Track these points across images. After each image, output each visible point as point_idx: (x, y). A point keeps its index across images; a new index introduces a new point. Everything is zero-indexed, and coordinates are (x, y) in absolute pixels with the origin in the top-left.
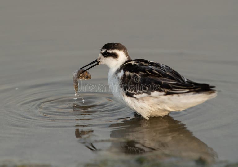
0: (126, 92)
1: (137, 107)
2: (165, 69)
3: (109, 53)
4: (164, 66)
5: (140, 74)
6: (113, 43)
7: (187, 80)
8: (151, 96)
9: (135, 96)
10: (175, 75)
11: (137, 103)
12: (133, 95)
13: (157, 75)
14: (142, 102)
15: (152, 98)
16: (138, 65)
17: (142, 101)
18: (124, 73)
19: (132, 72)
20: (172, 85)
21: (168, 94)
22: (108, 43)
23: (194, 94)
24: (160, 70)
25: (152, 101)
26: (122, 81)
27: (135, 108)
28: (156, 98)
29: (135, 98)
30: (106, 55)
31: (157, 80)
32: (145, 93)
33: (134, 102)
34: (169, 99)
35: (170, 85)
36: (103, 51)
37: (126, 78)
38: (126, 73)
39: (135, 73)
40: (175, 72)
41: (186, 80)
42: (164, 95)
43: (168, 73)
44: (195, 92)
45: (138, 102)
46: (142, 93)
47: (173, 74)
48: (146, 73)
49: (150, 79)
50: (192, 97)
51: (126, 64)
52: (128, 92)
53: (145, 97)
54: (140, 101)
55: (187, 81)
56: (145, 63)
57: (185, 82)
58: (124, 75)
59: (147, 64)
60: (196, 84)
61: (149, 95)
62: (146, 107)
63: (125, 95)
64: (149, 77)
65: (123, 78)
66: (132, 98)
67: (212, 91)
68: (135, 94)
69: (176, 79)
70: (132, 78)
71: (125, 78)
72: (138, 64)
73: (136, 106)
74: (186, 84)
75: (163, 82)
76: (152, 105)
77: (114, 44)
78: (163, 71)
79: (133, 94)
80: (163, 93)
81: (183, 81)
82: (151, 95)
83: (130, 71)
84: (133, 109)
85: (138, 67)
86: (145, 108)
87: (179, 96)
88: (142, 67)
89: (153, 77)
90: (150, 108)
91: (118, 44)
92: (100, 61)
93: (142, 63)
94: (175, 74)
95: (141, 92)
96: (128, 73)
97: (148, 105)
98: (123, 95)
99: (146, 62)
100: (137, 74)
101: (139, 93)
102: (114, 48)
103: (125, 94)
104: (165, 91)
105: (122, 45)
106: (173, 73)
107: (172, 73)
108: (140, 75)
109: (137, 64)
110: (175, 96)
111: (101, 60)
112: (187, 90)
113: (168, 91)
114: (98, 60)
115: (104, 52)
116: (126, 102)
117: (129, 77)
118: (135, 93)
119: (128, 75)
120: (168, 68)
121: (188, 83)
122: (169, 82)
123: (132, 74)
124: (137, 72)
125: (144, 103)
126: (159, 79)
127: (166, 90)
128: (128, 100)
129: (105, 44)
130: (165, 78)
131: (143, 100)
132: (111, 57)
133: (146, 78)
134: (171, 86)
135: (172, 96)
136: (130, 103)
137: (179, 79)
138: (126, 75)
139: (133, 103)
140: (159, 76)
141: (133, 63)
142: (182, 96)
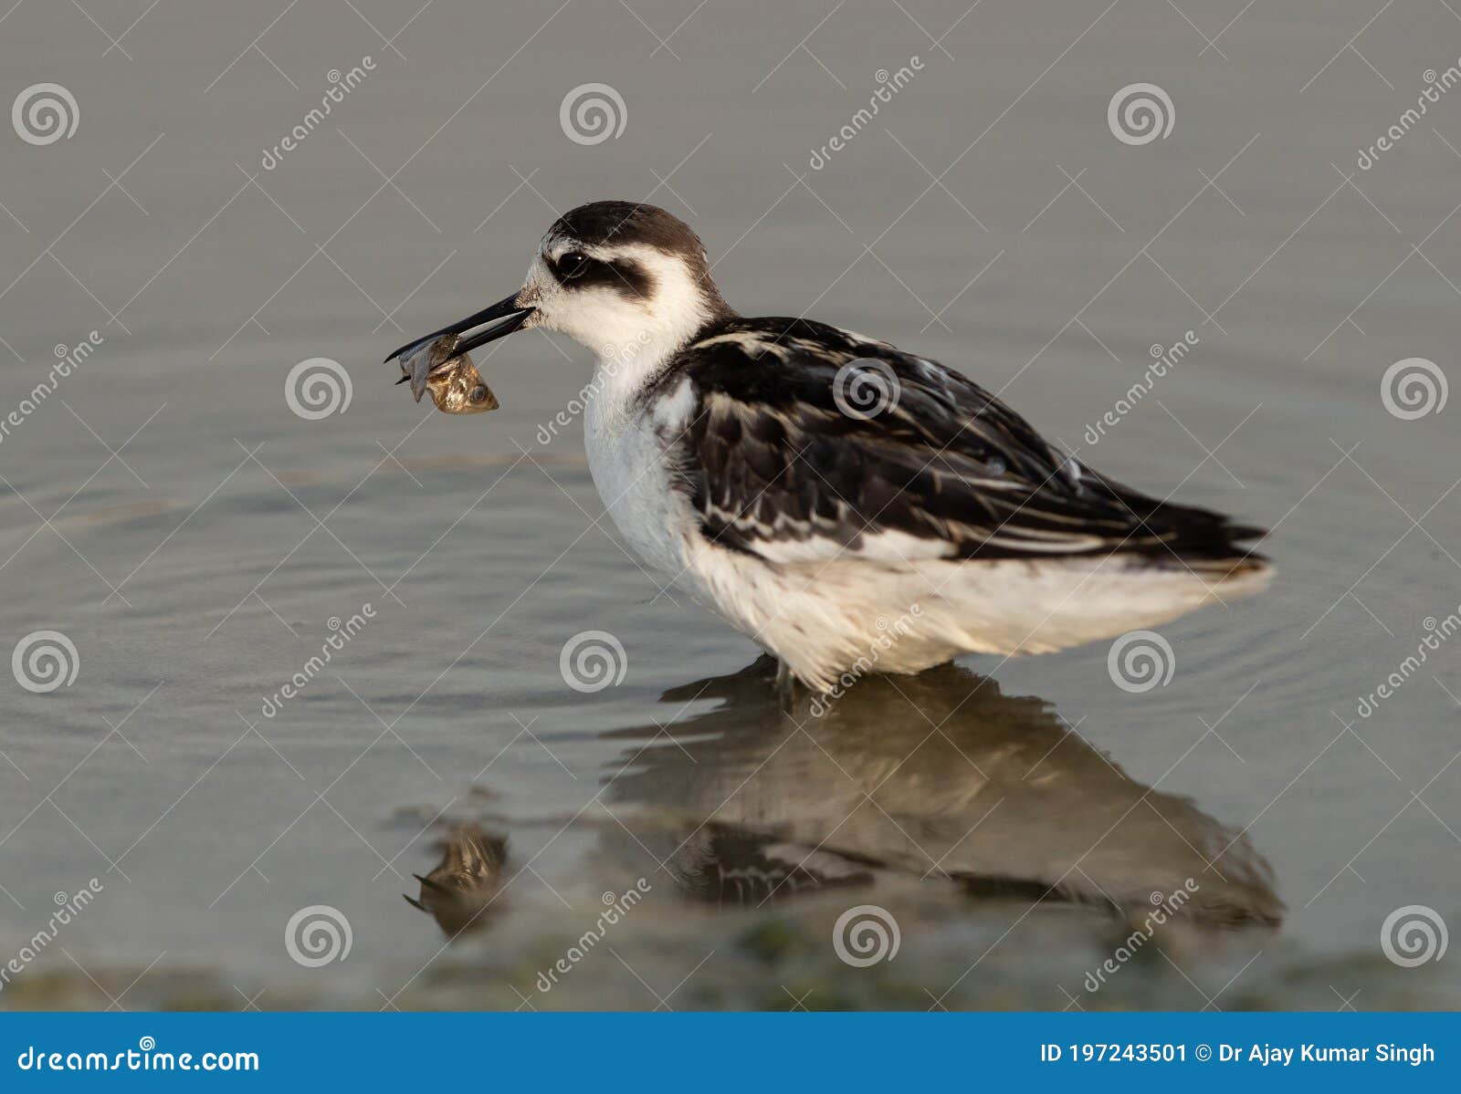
0: (705, 518)
1: (768, 617)
2: (950, 394)
3: (597, 263)
4: (943, 375)
5: (798, 418)
6: (622, 203)
7: (1083, 470)
8: (861, 559)
9: (758, 546)
10: (1012, 438)
11: (775, 590)
12: (750, 539)
13: (903, 432)
14: (799, 587)
15: (866, 571)
16: (786, 360)
17: (801, 579)
18: (695, 403)
19: (747, 400)
20: (997, 502)
21: (967, 551)
22: (592, 205)
23: (1129, 567)
24: (920, 403)
25: (863, 585)
26: (685, 449)
27: (753, 621)
28: (893, 570)
29: (761, 558)
30: (574, 273)
31: (905, 463)
32: (826, 533)
33: (754, 586)
34: (972, 583)
35: (982, 498)
36: (561, 249)
37: (709, 433)
38: (707, 400)
39: (767, 409)
40: (1012, 416)
41: (1076, 474)
42: (945, 558)
43: (968, 424)
44: (1136, 559)
45: (778, 583)
46: (809, 535)
47: (997, 428)
48: (836, 415)
49: (858, 449)
50: (1116, 585)
51: (704, 344)
52: (715, 518)
53: (822, 561)
54: (793, 579)
55: (1086, 478)
56: (827, 349)
57: (1073, 490)
58: (700, 414)
59: (837, 357)
60: (1141, 504)
61: (851, 553)
62: (826, 619)
63: (697, 538)
64: (854, 438)
65: (688, 431)
66: (742, 561)
67: (1242, 561)
68: (765, 539)
69: (1019, 465)
70: (746, 434)
71: (704, 431)
72: (784, 349)
73: (761, 610)
74: (1080, 500)
75: (945, 481)
76: (864, 610)
77: (623, 208)
78: (939, 407)
79: (753, 533)
80: (938, 546)
81: (1063, 478)
82: (862, 553)
83: (737, 394)
84: (745, 622)
85: (789, 372)
86: (821, 625)
87: (1033, 573)
88: (815, 372)
89: (880, 441)
90: (852, 630)
91: (650, 212)
92: (533, 309)
93: (805, 344)
94: (1014, 431)
95: (803, 526)
96: (720, 403)
97: (842, 607)
98: (686, 537)
99: (834, 340)
100: (782, 417)
101: (789, 533)
102: (629, 235)
103: (698, 526)
104: (950, 538)
105: (674, 220)
106: (1003, 427)
107: (994, 425)
108: (796, 424)
109: (778, 350)
110: (1009, 568)
111: (539, 305)
112: (1092, 543)
113: (973, 534)
114: (519, 303)
115: (564, 257)
116: (703, 580)
117: (731, 428)
118: (765, 530)
119: (725, 415)
120: (964, 387)
121: (1092, 496)
122: (977, 481)
123: (747, 413)
124: (782, 402)
125: (818, 594)
126: (913, 457)
127: (956, 529)
128: (711, 563)
129: (574, 207)
130: (954, 456)
131: (810, 576)
132: (605, 290)
133: (833, 441)
134: (990, 508)
135: (993, 566)
136: (725, 586)
137: (1039, 467)
138: (709, 412)
139: (750, 590)
140: (916, 439)
141: (750, 342)
142: (1050, 574)
